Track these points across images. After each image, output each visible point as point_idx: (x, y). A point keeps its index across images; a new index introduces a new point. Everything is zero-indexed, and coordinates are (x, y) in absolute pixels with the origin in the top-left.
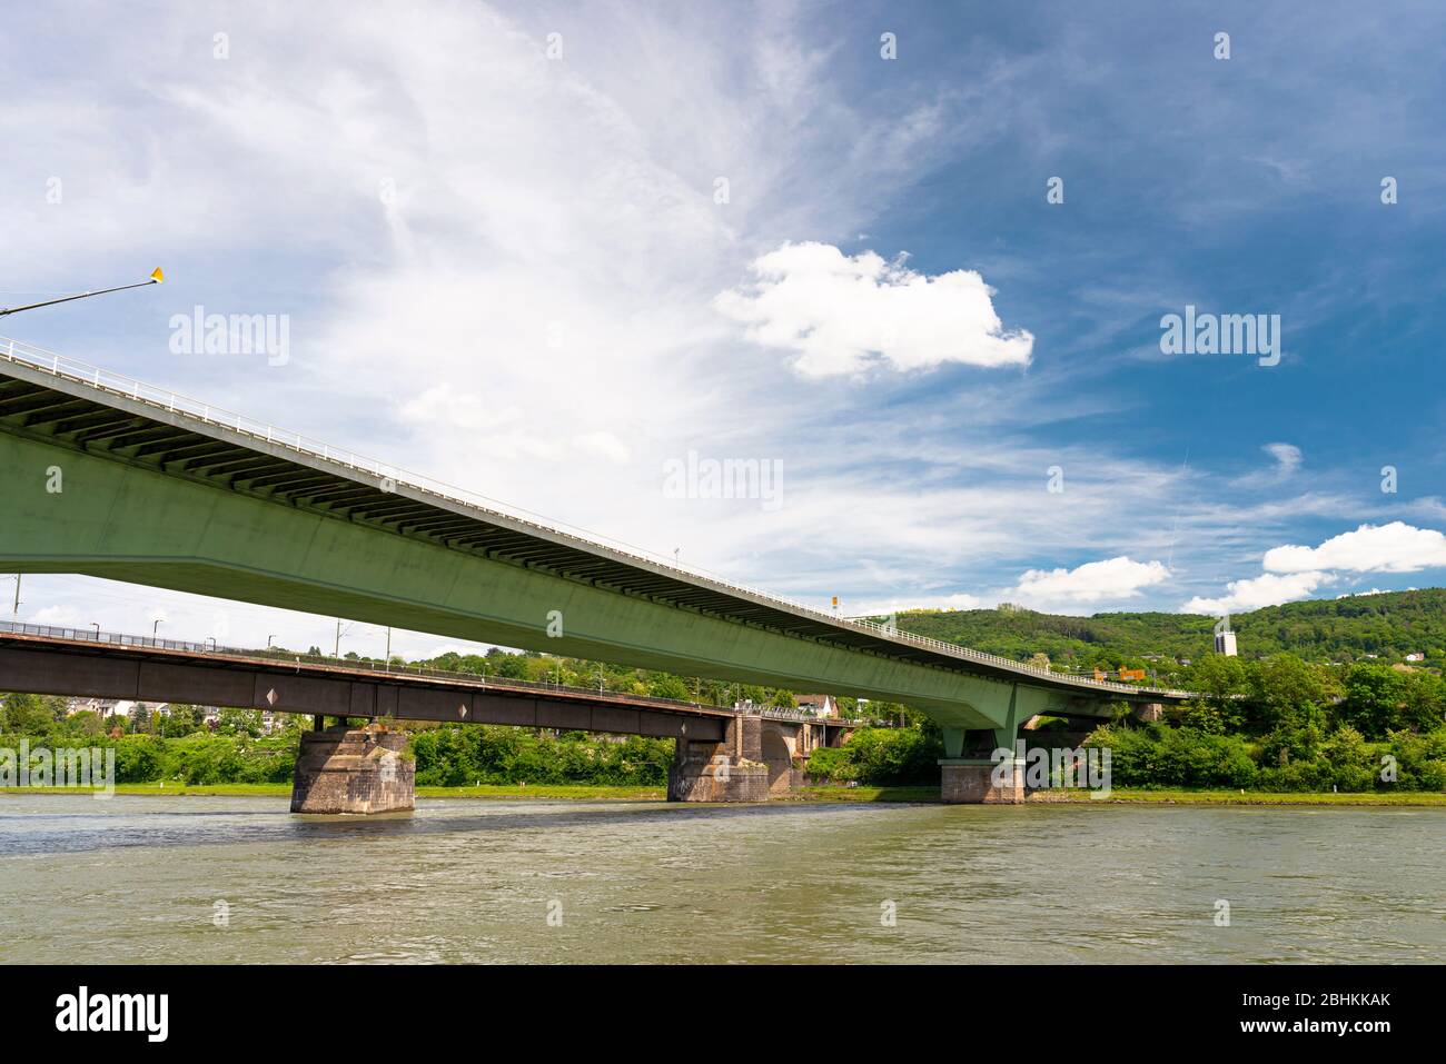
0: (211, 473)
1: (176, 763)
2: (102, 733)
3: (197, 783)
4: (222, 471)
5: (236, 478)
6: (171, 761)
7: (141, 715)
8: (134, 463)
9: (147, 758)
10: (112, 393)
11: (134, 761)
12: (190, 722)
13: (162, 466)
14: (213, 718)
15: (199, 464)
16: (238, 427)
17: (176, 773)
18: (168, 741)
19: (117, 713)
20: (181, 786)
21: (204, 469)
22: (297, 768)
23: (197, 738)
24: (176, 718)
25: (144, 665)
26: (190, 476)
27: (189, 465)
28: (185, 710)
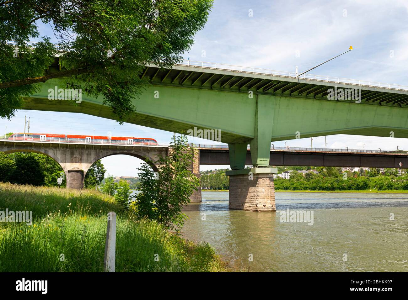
0: (373, 101)
1: (374, 184)
2: (352, 176)
3: (381, 190)
4: (377, 100)
5: (381, 101)
6: (372, 184)
7: (362, 171)
8: (352, 102)
9: (365, 183)
10: (343, 84)
11: (362, 184)
12: (376, 172)
14: (382, 171)
15: (370, 99)
16: (380, 86)
17: (374, 187)
18: (370, 178)
19: (355, 171)
20: (376, 191)
21: (371, 100)
23: (379, 177)
24: (372, 172)
25: (361, 157)
26: (368, 103)
27: (367, 100)
28: (374, 169)
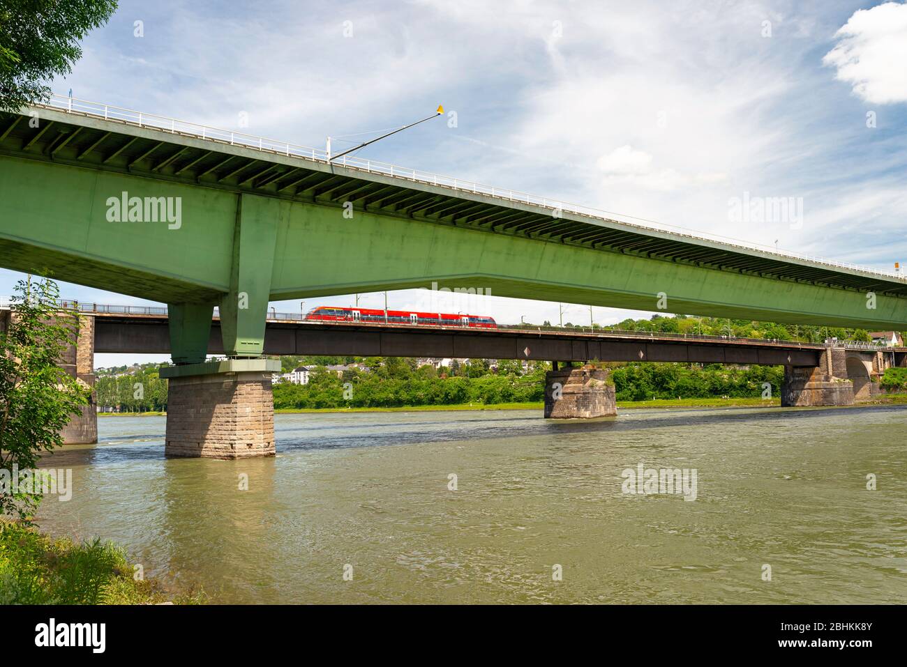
0: (481, 223)
1: (478, 392)
2: (437, 377)
3: (490, 403)
4: (486, 221)
5: (495, 224)
6: (474, 392)
7: (455, 366)
8: (439, 222)
9: (461, 390)
10: (423, 183)
11: (455, 392)
12: (482, 368)
13: (454, 223)
14: (494, 366)
15: (473, 219)
16: (493, 194)
17: (478, 398)
18: (472, 380)
19: (443, 365)
20: (481, 405)
21: (477, 221)
22: (545, 393)
23: (487, 378)
24: (475, 367)
25: (455, 337)
26: (470, 226)
27: (468, 220)
28: (480, 362)
